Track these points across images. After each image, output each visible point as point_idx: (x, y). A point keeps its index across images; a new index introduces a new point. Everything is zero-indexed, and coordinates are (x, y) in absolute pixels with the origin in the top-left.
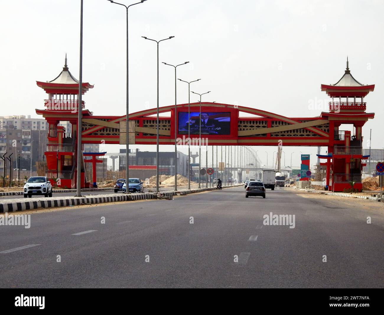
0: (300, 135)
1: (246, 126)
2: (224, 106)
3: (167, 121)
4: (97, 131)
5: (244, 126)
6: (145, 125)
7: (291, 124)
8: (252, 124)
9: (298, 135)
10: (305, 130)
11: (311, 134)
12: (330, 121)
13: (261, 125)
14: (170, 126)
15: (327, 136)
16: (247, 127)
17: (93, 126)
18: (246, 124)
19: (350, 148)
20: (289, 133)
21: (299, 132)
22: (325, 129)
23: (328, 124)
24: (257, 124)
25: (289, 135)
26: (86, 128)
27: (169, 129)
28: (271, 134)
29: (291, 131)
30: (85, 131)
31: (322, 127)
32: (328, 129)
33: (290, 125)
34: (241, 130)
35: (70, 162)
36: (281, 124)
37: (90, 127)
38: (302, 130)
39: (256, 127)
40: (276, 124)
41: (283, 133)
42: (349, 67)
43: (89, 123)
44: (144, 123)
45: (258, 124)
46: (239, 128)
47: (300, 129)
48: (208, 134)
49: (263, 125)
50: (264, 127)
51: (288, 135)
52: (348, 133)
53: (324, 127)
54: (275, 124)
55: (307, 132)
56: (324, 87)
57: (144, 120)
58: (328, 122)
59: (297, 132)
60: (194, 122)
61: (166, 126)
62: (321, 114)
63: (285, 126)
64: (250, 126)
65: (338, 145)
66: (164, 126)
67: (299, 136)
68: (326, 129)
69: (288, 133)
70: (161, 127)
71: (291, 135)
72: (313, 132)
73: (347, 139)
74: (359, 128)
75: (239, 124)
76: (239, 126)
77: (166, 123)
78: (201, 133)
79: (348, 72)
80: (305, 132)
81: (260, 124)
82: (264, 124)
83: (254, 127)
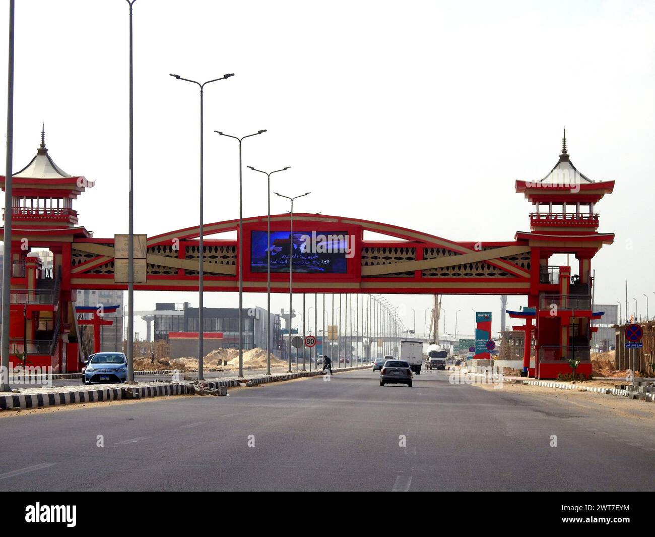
0: (476, 275)
1: (375, 258)
2: (335, 221)
3: (231, 248)
4: (101, 267)
5: (372, 258)
6: (188, 254)
7: (460, 253)
9: (472, 275)
11: (497, 272)
12: (532, 248)
13: (404, 255)
14: (236, 256)
15: (527, 275)
16: (378, 260)
17: (92, 256)
18: (376, 254)
19: (569, 298)
20: (457, 271)
21: (474, 269)
22: (523, 264)
23: (528, 253)
24: (396, 253)
25: (457, 275)
26: (80, 260)
27: (233, 263)
28: (422, 273)
29: (459, 267)
30: (77, 267)
31: (517, 259)
32: (528, 264)
33: (458, 256)
34: (367, 264)
35: (50, 323)
36: (441, 253)
37: (87, 259)
38: (480, 265)
39: (395, 258)
40: (432, 252)
41: (445, 271)
42: (567, 149)
43: (86, 252)
44: (188, 252)
45: (399, 254)
46: (364, 261)
47: (477, 263)
48: (305, 271)
49: (407, 256)
50: (409, 259)
51: (454, 274)
52: (565, 270)
53: (521, 259)
54: (429, 253)
55: (489, 269)
56: (521, 186)
57: (188, 247)
58: (529, 251)
59: (471, 269)
60: (280, 249)
61: (229, 257)
62: (516, 236)
63: (449, 258)
64: (384, 258)
65: (547, 292)
66: (225, 257)
67: (474, 276)
68: (526, 263)
69: (454, 270)
70: (219, 260)
71: (460, 275)
72: (501, 268)
73: (565, 281)
74: (586, 261)
75: (364, 253)
76: (364, 257)
77: (228, 252)
78: (293, 270)
79: (564, 157)
80: (486, 268)
81: (402, 254)
82: (410, 255)
83: (391, 258)
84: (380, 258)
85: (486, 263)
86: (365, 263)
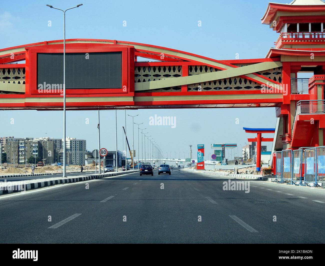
0: (235, 88)
1: (146, 75)
3: (22, 70)
5: (144, 76)
7: (220, 70)
8: (157, 72)
9: (231, 88)
10: (244, 78)
11: (253, 85)
12: (282, 62)
14: (26, 77)
16: (149, 77)
18: (147, 72)
20: (218, 85)
21: (233, 83)
22: (275, 78)
23: (279, 68)
24: (165, 71)
25: (218, 88)
28: (188, 87)
29: (220, 81)
31: (270, 74)
32: (280, 77)
33: (218, 72)
34: (139, 81)
36: (204, 70)
38: (238, 80)
39: (164, 76)
40: (196, 70)
41: (207, 85)
45: (167, 72)
46: (137, 79)
47: (235, 78)
49: (174, 74)
50: (176, 76)
51: (215, 88)
53: (274, 73)
54: (193, 70)
55: (246, 83)
58: (281, 65)
59: (230, 84)
61: (20, 78)
62: (269, 53)
64: (154, 76)
66: (16, 78)
67: (233, 90)
68: (277, 77)
69: (215, 84)
70: (11, 80)
71: (221, 88)
72: (256, 82)
75: (137, 72)
76: (137, 75)
77: (19, 74)
80: (243, 82)
81: (170, 71)
82: (177, 72)
83: (160, 76)
84: (151, 76)
85: (243, 78)
86: (138, 80)
